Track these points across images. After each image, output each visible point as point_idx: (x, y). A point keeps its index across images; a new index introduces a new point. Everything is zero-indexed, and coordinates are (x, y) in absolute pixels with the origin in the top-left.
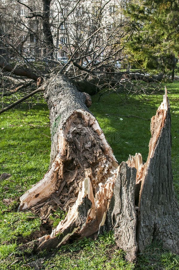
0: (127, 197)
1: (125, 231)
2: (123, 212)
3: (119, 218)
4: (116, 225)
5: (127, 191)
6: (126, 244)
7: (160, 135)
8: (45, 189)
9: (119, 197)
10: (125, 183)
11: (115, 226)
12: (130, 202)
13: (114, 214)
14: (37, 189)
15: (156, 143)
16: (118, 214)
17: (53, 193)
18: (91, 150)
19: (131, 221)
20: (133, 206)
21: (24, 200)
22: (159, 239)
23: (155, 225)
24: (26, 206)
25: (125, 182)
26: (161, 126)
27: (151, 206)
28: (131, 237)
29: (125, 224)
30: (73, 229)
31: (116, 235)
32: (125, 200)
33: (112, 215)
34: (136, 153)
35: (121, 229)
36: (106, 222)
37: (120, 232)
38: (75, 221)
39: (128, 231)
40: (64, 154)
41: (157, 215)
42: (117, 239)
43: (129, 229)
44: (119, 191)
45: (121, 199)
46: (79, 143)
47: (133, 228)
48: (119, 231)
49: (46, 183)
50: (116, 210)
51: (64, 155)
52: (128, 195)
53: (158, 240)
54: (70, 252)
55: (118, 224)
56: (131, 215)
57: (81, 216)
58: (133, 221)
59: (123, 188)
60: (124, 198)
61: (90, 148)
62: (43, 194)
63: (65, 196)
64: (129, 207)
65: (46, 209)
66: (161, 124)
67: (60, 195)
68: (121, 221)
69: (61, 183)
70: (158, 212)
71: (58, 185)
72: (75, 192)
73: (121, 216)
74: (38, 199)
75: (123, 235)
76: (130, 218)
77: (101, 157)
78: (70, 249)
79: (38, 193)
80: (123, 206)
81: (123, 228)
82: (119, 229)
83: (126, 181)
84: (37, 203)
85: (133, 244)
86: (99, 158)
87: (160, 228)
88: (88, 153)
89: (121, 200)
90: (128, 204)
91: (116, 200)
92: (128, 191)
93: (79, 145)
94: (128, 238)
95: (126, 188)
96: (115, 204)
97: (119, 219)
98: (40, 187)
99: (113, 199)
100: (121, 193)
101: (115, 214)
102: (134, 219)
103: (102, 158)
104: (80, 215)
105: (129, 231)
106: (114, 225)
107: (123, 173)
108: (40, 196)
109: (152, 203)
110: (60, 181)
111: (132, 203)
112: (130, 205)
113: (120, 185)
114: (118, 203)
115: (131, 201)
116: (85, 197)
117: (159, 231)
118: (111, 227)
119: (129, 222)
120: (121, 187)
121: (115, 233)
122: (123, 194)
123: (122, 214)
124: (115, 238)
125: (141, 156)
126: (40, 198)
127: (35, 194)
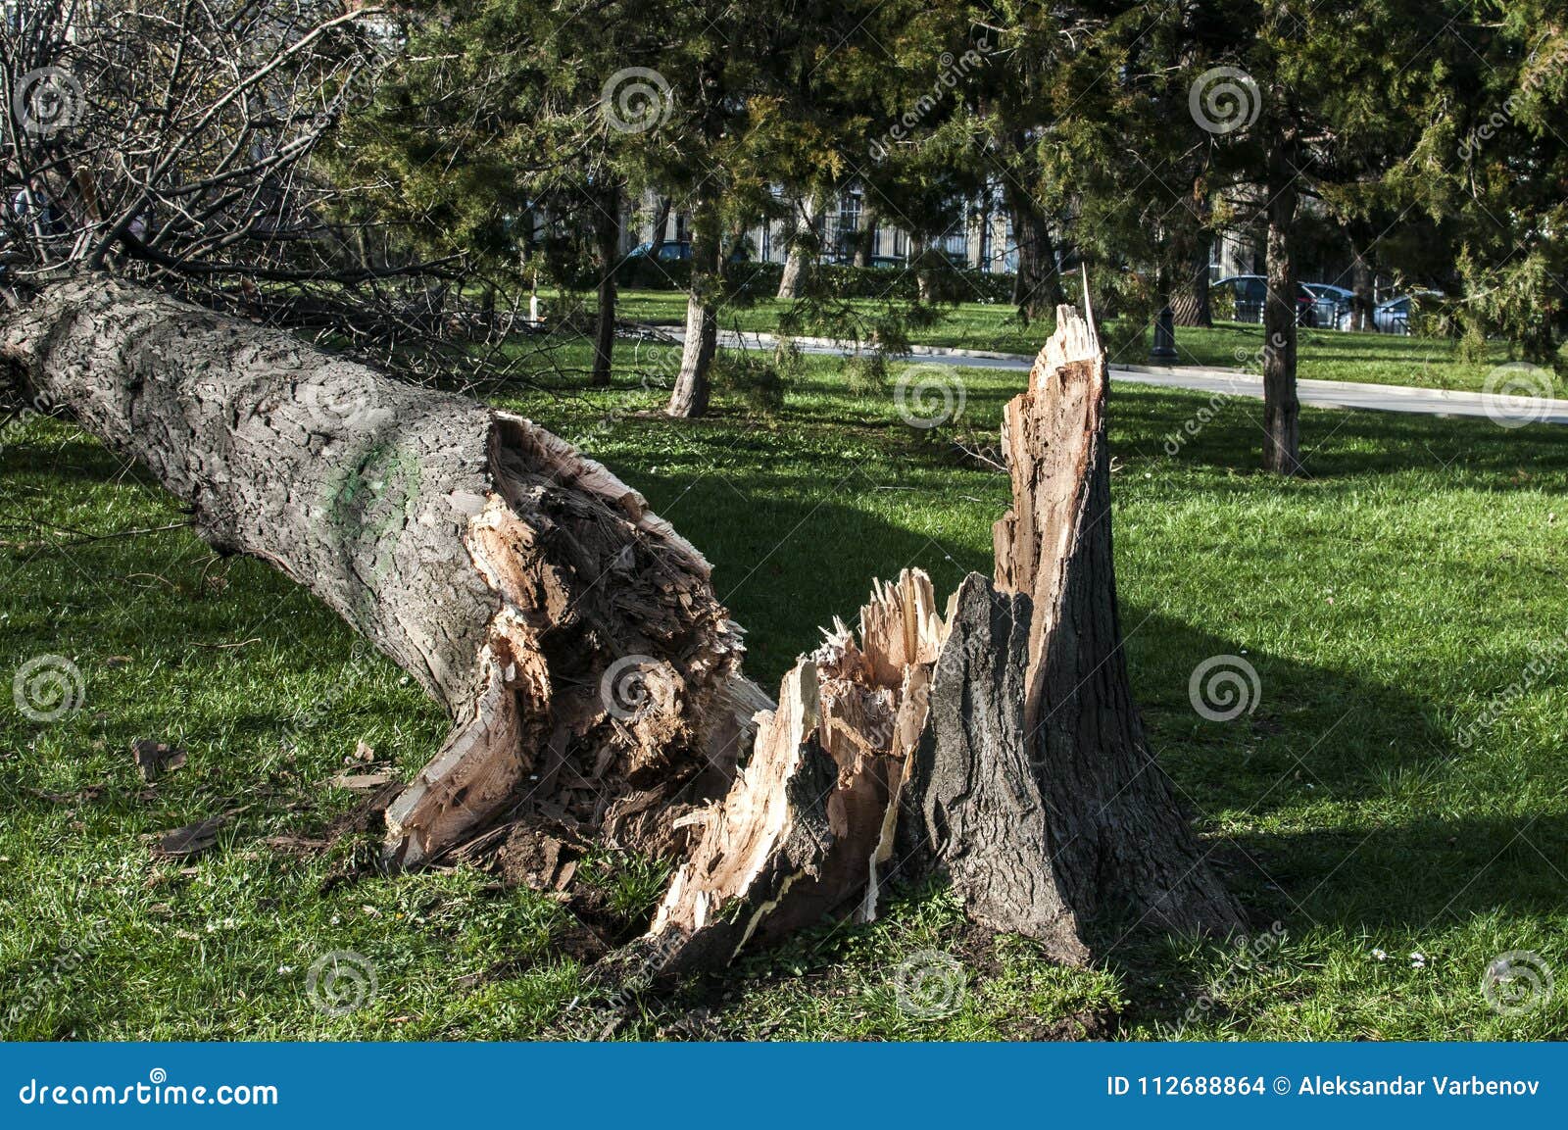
0: (996, 720)
1: (1002, 862)
2: (979, 788)
3: (964, 817)
4: (952, 846)
5: (996, 695)
6: (1025, 914)
7: (1090, 463)
8: (489, 764)
9: (959, 726)
10: (987, 661)
11: (949, 851)
12: (1011, 739)
13: (938, 805)
14: (459, 766)
15: (1080, 496)
16: (957, 800)
17: (516, 785)
18: (642, 582)
19: (1023, 817)
20: (1027, 757)
21: (406, 818)
22: (1120, 890)
23: (1101, 833)
24: (415, 851)
25: (986, 657)
26: (1087, 427)
27: (1075, 757)
28: (1039, 882)
29: (1000, 837)
30: (780, 882)
31: (964, 888)
32: (987, 737)
33: (929, 808)
34: (904, 571)
35: (980, 862)
36: (901, 843)
37: (975, 874)
38: (779, 847)
39: (1021, 860)
40: (531, 603)
41: (1099, 793)
42: (971, 900)
43: (1024, 851)
44: (959, 699)
45: (968, 732)
46: (586, 552)
47: (1041, 844)
48: (970, 869)
49: (492, 736)
50: (944, 784)
51: (534, 610)
52: (1001, 713)
53: (1114, 896)
54: (796, 976)
55: (961, 842)
56: (1022, 795)
57: (810, 823)
58: (1031, 818)
59: (975, 685)
60: (980, 729)
61: (632, 572)
62: (484, 788)
63: (576, 790)
64: (1011, 764)
65: (532, 848)
66: (1083, 420)
67: (559, 787)
68: (972, 827)
69: (546, 734)
70: (1104, 782)
71: (532, 745)
72: (628, 767)
73: (970, 805)
74: (466, 813)
75: (994, 882)
76: (1017, 809)
77: (703, 611)
78: (784, 965)
79: (466, 782)
80: (980, 762)
81: (987, 852)
82: (971, 863)
83: (990, 652)
84: (462, 833)
85: (1056, 906)
86: (697, 614)
87: (1120, 848)
88: (633, 596)
89: (969, 739)
90: (1004, 750)
91: (942, 741)
92: (1001, 697)
93: (591, 562)
94: (1028, 886)
95: (990, 684)
96: (939, 757)
97: (964, 823)
98: (471, 753)
99: (930, 738)
100: (967, 709)
101: (945, 800)
102: (1035, 808)
103: (708, 613)
104: (805, 816)
105: (1026, 859)
106: (945, 851)
107: (973, 621)
108: (472, 797)
109: (1077, 744)
110: (538, 727)
111: (1021, 744)
112: (1011, 755)
113: (961, 675)
114: (957, 754)
115: (1016, 737)
116: (810, 740)
117: (1117, 859)
118: (929, 861)
119: (1017, 825)
120: (967, 682)
121: (956, 882)
122: (975, 713)
123: (975, 798)
124: (962, 899)
125: (927, 578)
126: (471, 808)
127: (453, 792)
